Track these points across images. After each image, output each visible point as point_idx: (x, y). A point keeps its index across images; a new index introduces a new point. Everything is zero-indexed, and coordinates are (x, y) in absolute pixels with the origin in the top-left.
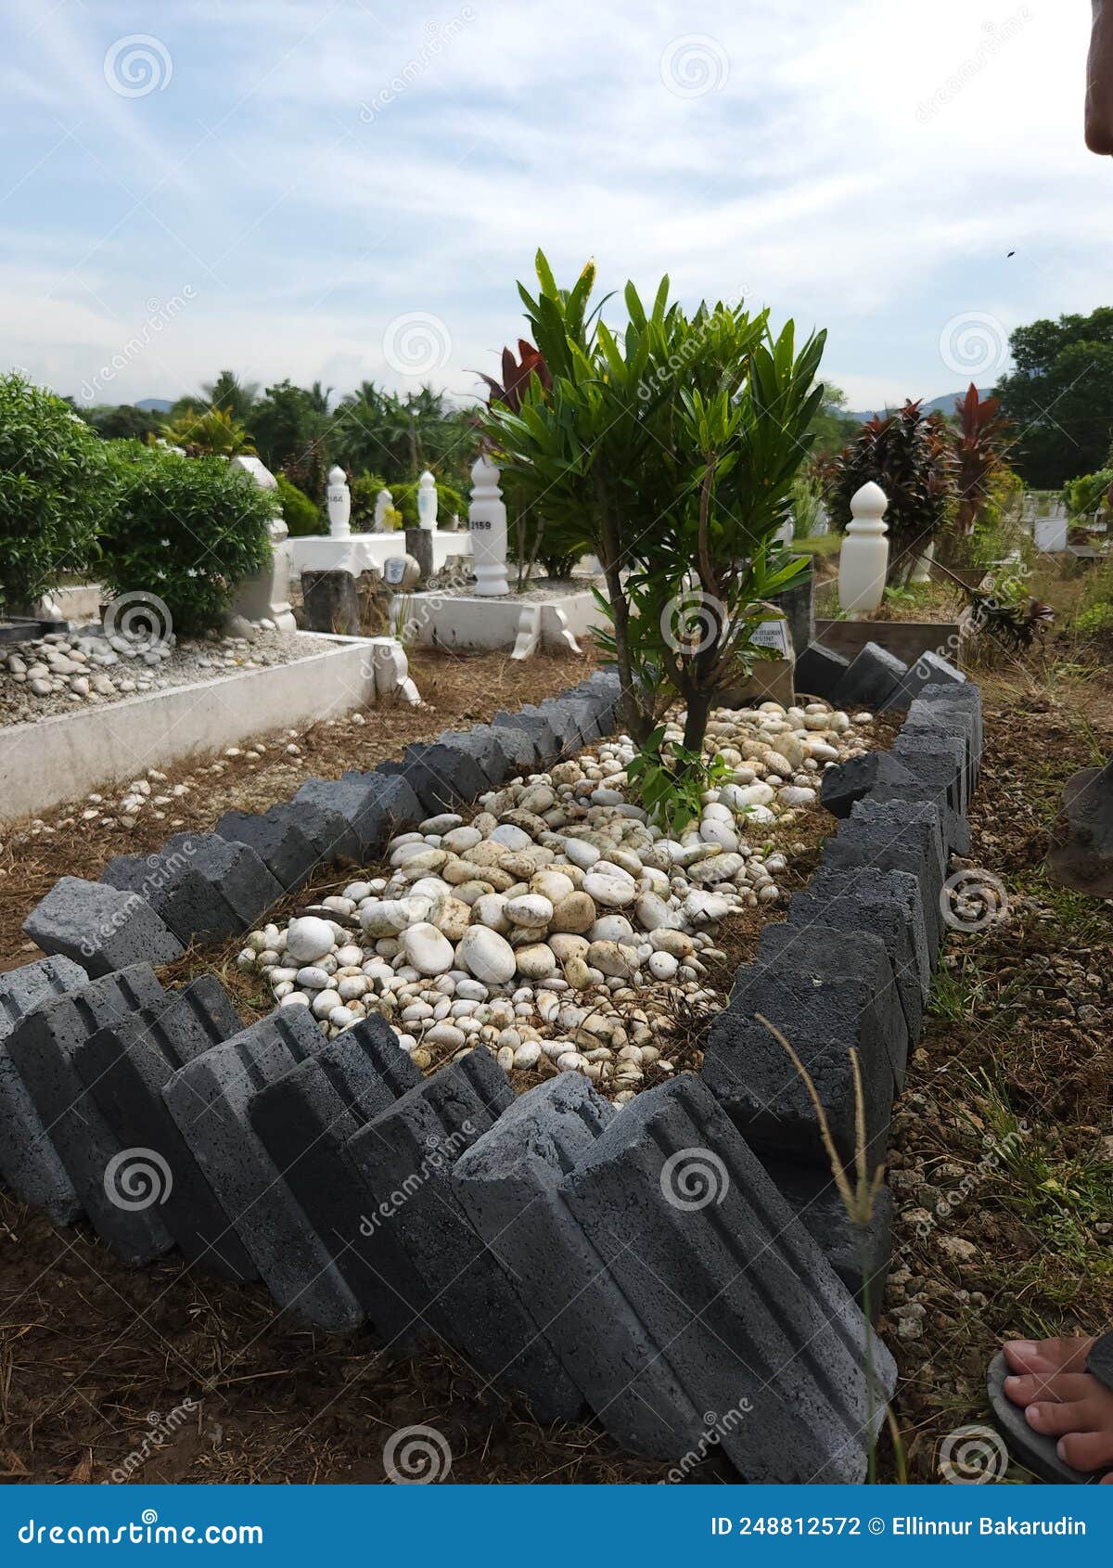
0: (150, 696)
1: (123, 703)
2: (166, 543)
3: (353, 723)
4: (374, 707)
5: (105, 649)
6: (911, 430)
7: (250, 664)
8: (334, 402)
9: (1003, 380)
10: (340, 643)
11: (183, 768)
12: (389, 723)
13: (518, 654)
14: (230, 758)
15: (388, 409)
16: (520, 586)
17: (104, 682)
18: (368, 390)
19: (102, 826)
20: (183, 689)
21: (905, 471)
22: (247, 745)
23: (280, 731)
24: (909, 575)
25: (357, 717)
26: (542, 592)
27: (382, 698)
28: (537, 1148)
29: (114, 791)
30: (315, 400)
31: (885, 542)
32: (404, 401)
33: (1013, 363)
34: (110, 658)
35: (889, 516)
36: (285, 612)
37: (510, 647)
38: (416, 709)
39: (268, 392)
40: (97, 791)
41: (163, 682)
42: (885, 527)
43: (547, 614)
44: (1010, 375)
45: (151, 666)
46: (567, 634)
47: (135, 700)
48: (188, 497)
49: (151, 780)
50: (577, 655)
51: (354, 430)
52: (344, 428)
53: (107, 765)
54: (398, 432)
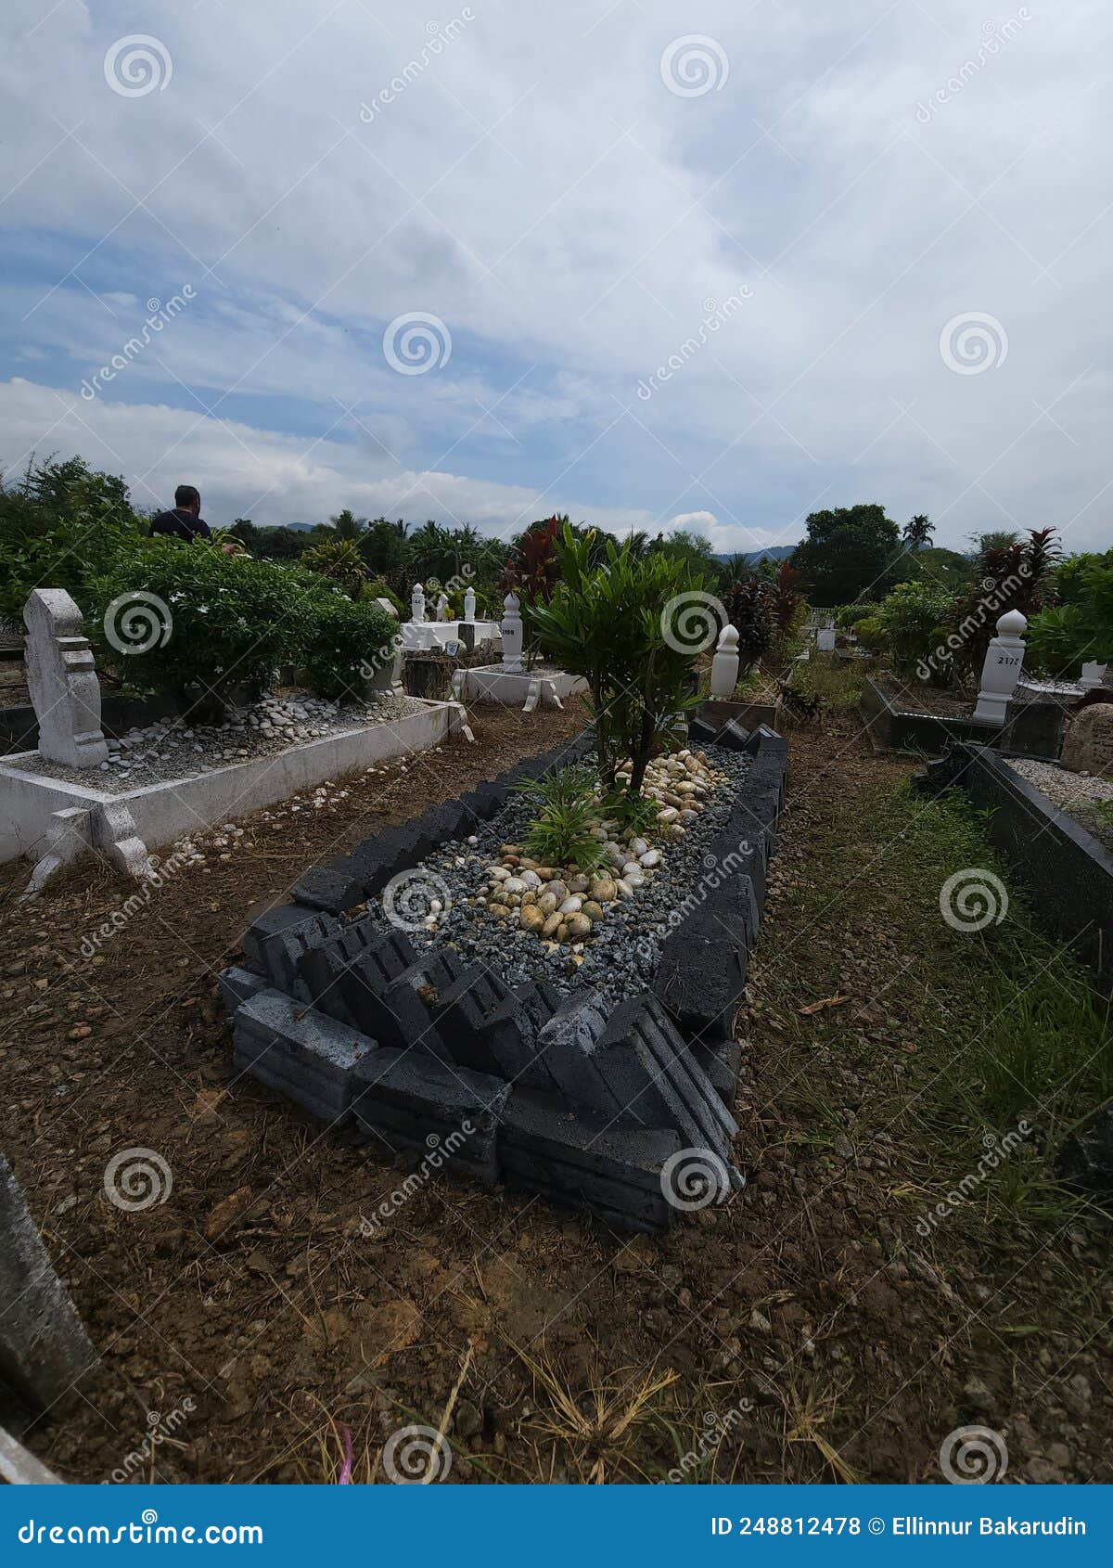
0: (328, 739)
1: (313, 744)
2: (338, 651)
3: (437, 753)
4: (447, 743)
5: (301, 710)
6: (753, 596)
7: (381, 719)
8: (410, 532)
9: (802, 543)
10: (429, 704)
11: (344, 780)
12: (457, 753)
13: (527, 709)
14: (370, 773)
15: (443, 538)
16: (529, 666)
17: (302, 731)
18: (431, 525)
19: (302, 816)
20: (345, 735)
21: (749, 618)
22: (377, 765)
23: (396, 757)
24: (749, 669)
25: (438, 749)
26: (542, 671)
27: (453, 739)
28: (581, 1029)
29: (307, 793)
30: (399, 529)
31: (737, 657)
32: (453, 534)
33: (808, 534)
34: (304, 716)
35: (740, 644)
36: (399, 686)
37: (523, 704)
38: (472, 744)
39: (370, 523)
40: (298, 793)
41: (334, 731)
42: (737, 649)
43: (544, 686)
44: (806, 540)
45: (326, 720)
46: (555, 697)
47: (320, 742)
48: (353, 625)
49: (327, 788)
50: (561, 710)
51: (422, 550)
52: (416, 548)
53: (304, 779)
54: (448, 552)
